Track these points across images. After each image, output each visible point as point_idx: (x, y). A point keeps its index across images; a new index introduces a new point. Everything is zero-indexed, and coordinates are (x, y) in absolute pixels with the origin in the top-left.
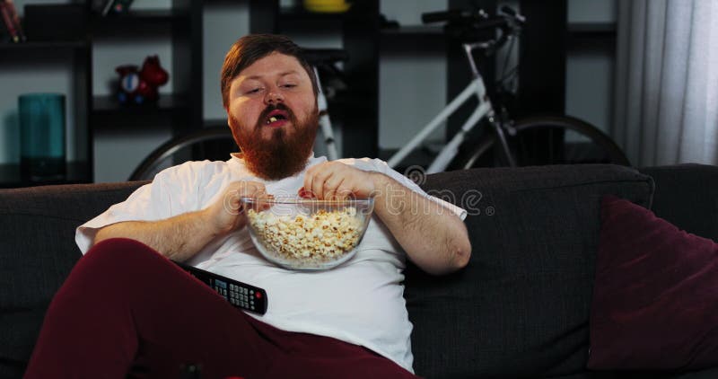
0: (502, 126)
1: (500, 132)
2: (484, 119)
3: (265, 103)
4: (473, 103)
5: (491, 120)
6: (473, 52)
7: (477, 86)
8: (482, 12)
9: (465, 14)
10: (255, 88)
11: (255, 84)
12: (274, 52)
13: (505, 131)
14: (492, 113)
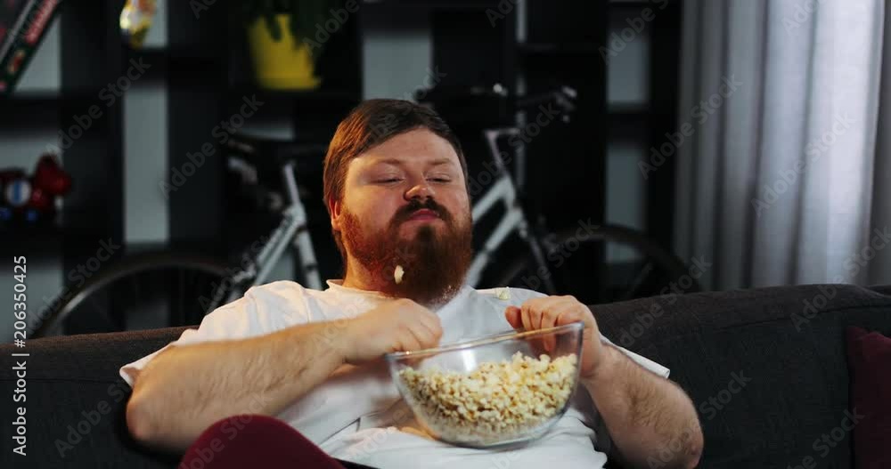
0: (540, 244)
1: (536, 249)
2: (513, 235)
3: (405, 197)
4: (498, 211)
5: (523, 233)
6: (500, 141)
7: (504, 189)
8: (498, 88)
9: (476, 90)
10: (391, 177)
11: (392, 171)
12: (421, 127)
13: (544, 250)
14: (523, 225)
